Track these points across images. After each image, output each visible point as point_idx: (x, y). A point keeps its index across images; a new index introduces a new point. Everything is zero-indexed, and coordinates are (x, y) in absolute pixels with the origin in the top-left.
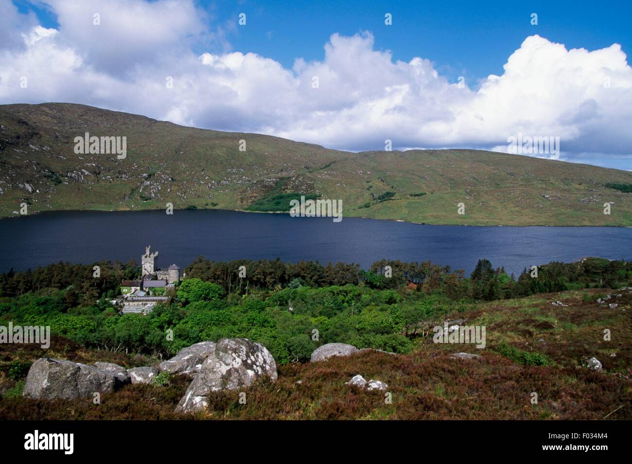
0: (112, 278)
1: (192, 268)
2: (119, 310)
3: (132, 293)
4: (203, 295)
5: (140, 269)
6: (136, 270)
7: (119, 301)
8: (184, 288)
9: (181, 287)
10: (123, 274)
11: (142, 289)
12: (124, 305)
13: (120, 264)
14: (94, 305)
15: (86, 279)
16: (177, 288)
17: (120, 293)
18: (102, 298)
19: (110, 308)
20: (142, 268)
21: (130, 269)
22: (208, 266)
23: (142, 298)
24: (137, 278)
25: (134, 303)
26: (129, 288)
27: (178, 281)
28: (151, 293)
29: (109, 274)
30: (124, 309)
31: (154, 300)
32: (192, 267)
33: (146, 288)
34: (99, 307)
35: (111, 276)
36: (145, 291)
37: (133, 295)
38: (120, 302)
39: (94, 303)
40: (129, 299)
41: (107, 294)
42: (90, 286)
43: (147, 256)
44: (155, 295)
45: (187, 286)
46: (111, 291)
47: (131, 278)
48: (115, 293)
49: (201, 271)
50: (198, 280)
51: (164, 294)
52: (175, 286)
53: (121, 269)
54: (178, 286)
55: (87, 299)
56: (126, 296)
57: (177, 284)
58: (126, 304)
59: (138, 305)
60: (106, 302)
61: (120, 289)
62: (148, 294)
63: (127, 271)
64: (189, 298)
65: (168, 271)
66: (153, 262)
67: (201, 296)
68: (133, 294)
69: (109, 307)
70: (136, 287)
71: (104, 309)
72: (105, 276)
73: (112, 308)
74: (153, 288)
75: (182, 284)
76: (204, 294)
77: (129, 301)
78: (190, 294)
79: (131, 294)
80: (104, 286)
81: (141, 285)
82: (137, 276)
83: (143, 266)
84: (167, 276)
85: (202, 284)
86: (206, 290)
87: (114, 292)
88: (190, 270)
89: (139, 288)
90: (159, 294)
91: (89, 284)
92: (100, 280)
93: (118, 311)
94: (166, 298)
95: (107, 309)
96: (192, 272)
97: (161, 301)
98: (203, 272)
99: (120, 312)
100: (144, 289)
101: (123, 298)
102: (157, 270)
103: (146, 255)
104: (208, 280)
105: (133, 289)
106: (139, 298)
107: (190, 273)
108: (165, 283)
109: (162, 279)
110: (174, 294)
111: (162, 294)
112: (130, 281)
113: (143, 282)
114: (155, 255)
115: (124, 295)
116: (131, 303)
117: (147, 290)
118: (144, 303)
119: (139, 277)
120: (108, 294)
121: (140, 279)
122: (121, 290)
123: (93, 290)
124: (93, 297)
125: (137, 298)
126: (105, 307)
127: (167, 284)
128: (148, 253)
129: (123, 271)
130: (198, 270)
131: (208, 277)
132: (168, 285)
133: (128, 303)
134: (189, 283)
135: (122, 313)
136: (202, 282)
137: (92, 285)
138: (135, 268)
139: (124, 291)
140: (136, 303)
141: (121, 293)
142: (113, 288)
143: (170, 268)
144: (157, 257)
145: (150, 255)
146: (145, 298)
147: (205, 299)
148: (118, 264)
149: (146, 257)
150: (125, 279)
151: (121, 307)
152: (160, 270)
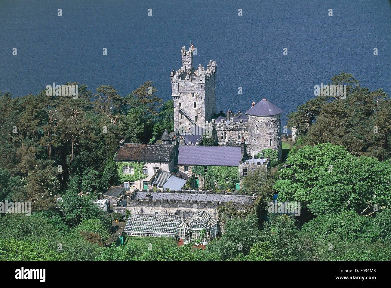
0: (92, 135)
1: (318, 113)
2: (117, 228)
3: (148, 179)
4: (353, 196)
5: (167, 112)
6: (154, 114)
7: (114, 201)
8: (295, 171)
9: (284, 170)
10: (121, 126)
11: (174, 171)
12: (129, 213)
13: (111, 95)
14: (50, 208)
15: (25, 135)
16: (273, 171)
17: (115, 180)
18: (69, 192)
19: (92, 221)
20: (172, 108)
21: (139, 110)
22: (364, 108)
23: (176, 197)
24: (158, 138)
25: (156, 209)
26: (138, 165)
27: (276, 151)
28: (200, 183)
29: (86, 124)
30: (128, 226)
31: (209, 202)
32: (315, 108)
33: (186, 166)
34: (62, 214)
35: (90, 129)
36: (182, 176)
37: (150, 187)
38: (118, 205)
39: (51, 205)
40: (141, 196)
41: (80, 182)
42: (38, 156)
43: (185, 73)
44: (212, 189)
45: (302, 167)
46: (91, 172)
47: (145, 137)
48: (103, 179)
49: (343, 121)
50: (338, 148)
51: (238, 187)
52: (269, 163)
53: (115, 112)
54: (276, 165)
55: (31, 191)
56: (132, 190)
57: (274, 159)
58: (134, 210)
59: (167, 214)
60: (80, 204)
61: (116, 167)
62: (192, 184)
63: (130, 117)
64: (309, 202)
65: (245, 118)
66: (203, 93)
67: (345, 197)
68: (151, 182)
69: (89, 217)
70: (158, 165)
71: (74, 223)
72: (74, 130)
73: (97, 221)
74: (206, 167)
75: (290, 159)
76: (354, 191)
77: (141, 203)
78: (314, 189)
79: (146, 183)
80: (72, 156)
81: (171, 157)
82: (161, 133)
83: (176, 102)
84: (246, 135)
85: (348, 159)
86: (364, 180)
87: (100, 176)
88: (311, 119)
89: (165, 167)
90: (222, 187)
91: (33, 150)
92: (61, 141)
93: (113, 230)
94: (243, 199)
95: (84, 221)
96: (315, 124)
97: (232, 206)
98: (349, 126)
99: (118, 233)
100: (182, 169)
101: (124, 192)
102: (215, 116)
103: (181, 70)
104: (364, 150)
105: (151, 168)
106: (169, 197)
107: (312, 128)
108: (241, 155)
109: (231, 143)
110: (267, 187)
111: (232, 188)
112: (142, 145)
113: (177, 147)
114: (209, 72)
115: (127, 185)
116: (147, 210)
117: (190, 173)
118: (183, 209)
119: (165, 135)
120: (85, 181)
121: (170, 142)
122: (119, 170)
123: (44, 167)
124: (47, 185)
125: (161, 196)
126: (79, 217)
127: (246, 157)
128: (187, 65)
129: (122, 116)
130: (336, 117)
131: (365, 140)
132: (249, 161)
133: (138, 209)
134: (309, 158)
135: (124, 235)
136: (349, 155)
137: (41, 152)
138: (153, 107)
139: (126, 172)
140: (161, 210)
141: (118, 178)
142: (96, 163)
143: (252, 110)
144: (213, 75)
145: (193, 70)
146: (184, 197)
147: (359, 208)
148: (105, 95)
149: (182, 77)
150: (128, 140)
151: (120, 218)
152: (223, 115)
